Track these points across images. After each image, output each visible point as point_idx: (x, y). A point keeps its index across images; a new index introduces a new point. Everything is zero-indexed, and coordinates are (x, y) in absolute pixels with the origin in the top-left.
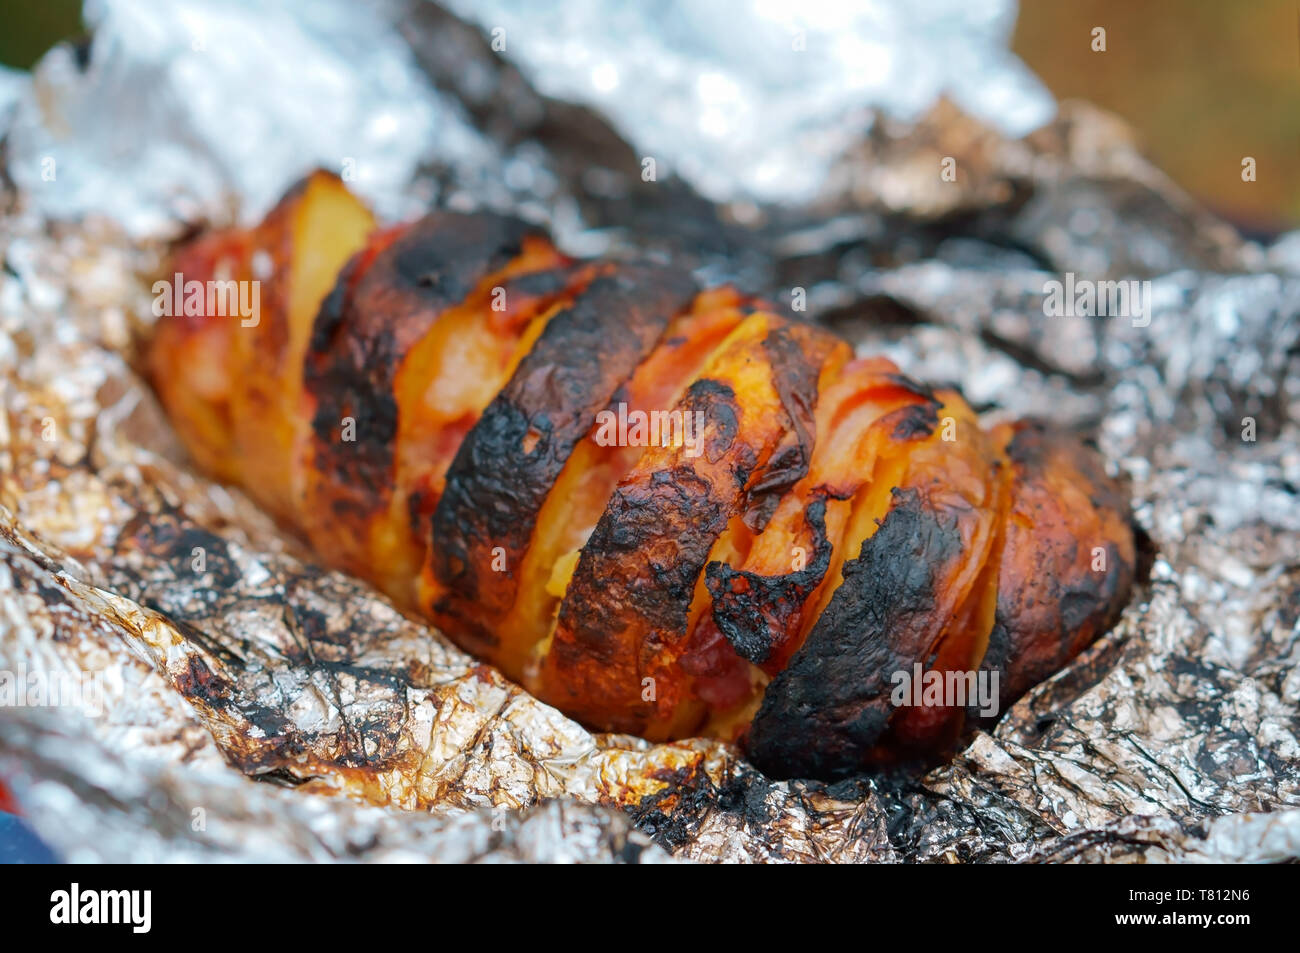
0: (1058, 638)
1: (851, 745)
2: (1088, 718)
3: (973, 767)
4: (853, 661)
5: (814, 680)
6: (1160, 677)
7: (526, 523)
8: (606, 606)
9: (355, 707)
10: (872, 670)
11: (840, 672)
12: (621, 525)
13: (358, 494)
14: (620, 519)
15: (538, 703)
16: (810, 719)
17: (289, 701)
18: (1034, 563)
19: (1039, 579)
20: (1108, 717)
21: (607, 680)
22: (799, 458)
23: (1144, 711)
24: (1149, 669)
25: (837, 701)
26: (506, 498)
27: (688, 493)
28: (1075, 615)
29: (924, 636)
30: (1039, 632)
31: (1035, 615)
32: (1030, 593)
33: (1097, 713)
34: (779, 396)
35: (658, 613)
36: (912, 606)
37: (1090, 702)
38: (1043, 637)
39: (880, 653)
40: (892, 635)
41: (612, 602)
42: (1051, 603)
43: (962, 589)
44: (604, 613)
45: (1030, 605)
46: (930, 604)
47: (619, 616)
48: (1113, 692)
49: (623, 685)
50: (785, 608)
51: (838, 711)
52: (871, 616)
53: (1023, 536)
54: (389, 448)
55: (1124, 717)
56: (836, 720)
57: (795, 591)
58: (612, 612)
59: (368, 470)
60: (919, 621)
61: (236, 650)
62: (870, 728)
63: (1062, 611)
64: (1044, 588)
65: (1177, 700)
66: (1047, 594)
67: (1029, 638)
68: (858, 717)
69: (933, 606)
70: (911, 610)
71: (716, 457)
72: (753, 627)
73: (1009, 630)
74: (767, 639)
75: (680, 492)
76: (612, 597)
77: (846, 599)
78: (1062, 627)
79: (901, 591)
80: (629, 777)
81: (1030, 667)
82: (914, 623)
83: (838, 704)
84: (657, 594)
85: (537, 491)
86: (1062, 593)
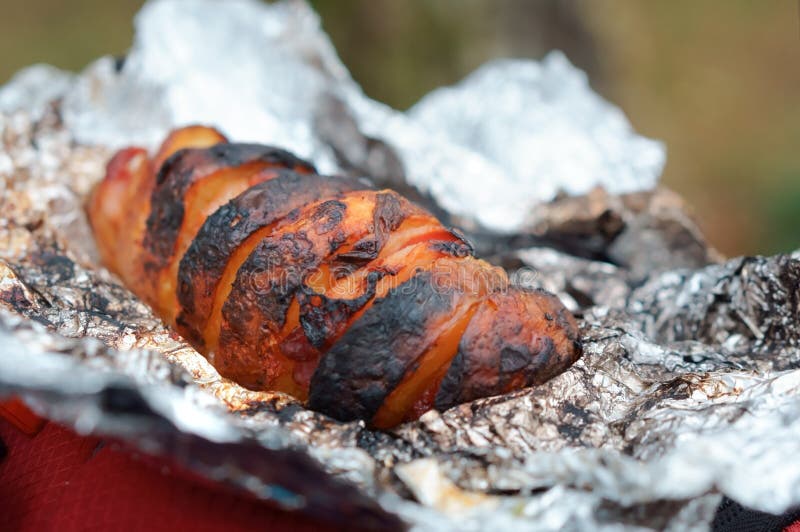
0: (498, 374)
1: (361, 407)
2: (498, 415)
3: (423, 426)
4: (368, 352)
5: (342, 357)
6: (554, 410)
7: (222, 263)
8: (244, 304)
9: (94, 330)
10: (377, 362)
11: (358, 357)
12: (259, 256)
13: (157, 259)
14: (259, 253)
15: (196, 353)
16: (338, 384)
17: (62, 323)
18: (490, 326)
19: (490, 334)
20: (509, 417)
21: (242, 353)
22: (373, 248)
23: (536, 423)
24: (548, 404)
25: (354, 375)
26: (214, 248)
27: (300, 246)
28: (510, 364)
29: (415, 350)
30: (484, 365)
31: (484, 355)
32: (482, 340)
33: (504, 413)
34: (374, 217)
35: (270, 310)
36: (409, 330)
37: (504, 408)
38: (485, 370)
39: (384, 352)
40: (394, 344)
41: (247, 302)
42: (494, 350)
43: (444, 331)
44: (242, 308)
45: (481, 347)
46: (420, 331)
47: (249, 310)
48: (518, 405)
49: (249, 357)
50: (338, 318)
51: (355, 383)
52: (382, 328)
53: (488, 312)
54: (176, 232)
55: (519, 419)
56: (354, 388)
57: (347, 309)
58: (246, 308)
59: (165, 245)
60: (413, 341)
61: (50, 300)
62: (372, 397)
63: (502, 357)
64: (492, 340)
65: (559, 423)
66: (493, 343)
67: (476, 367)
68: (366, 389)
69: (423, 335)
70: (408, 332)
71: (322, 231)
72: (318, 326)
73: (463, 358)
74: (323, 333)
75: (295, 245)
76: (248, 299)
77: (369, 314)
78: (501, 368)
79: (404, 318)
80: (233, 400)
81: (477, 386)
82: (409, 341)
83: (356, 377)
84: (270, 299)
85: (230, 245)
86: (503, 346)
